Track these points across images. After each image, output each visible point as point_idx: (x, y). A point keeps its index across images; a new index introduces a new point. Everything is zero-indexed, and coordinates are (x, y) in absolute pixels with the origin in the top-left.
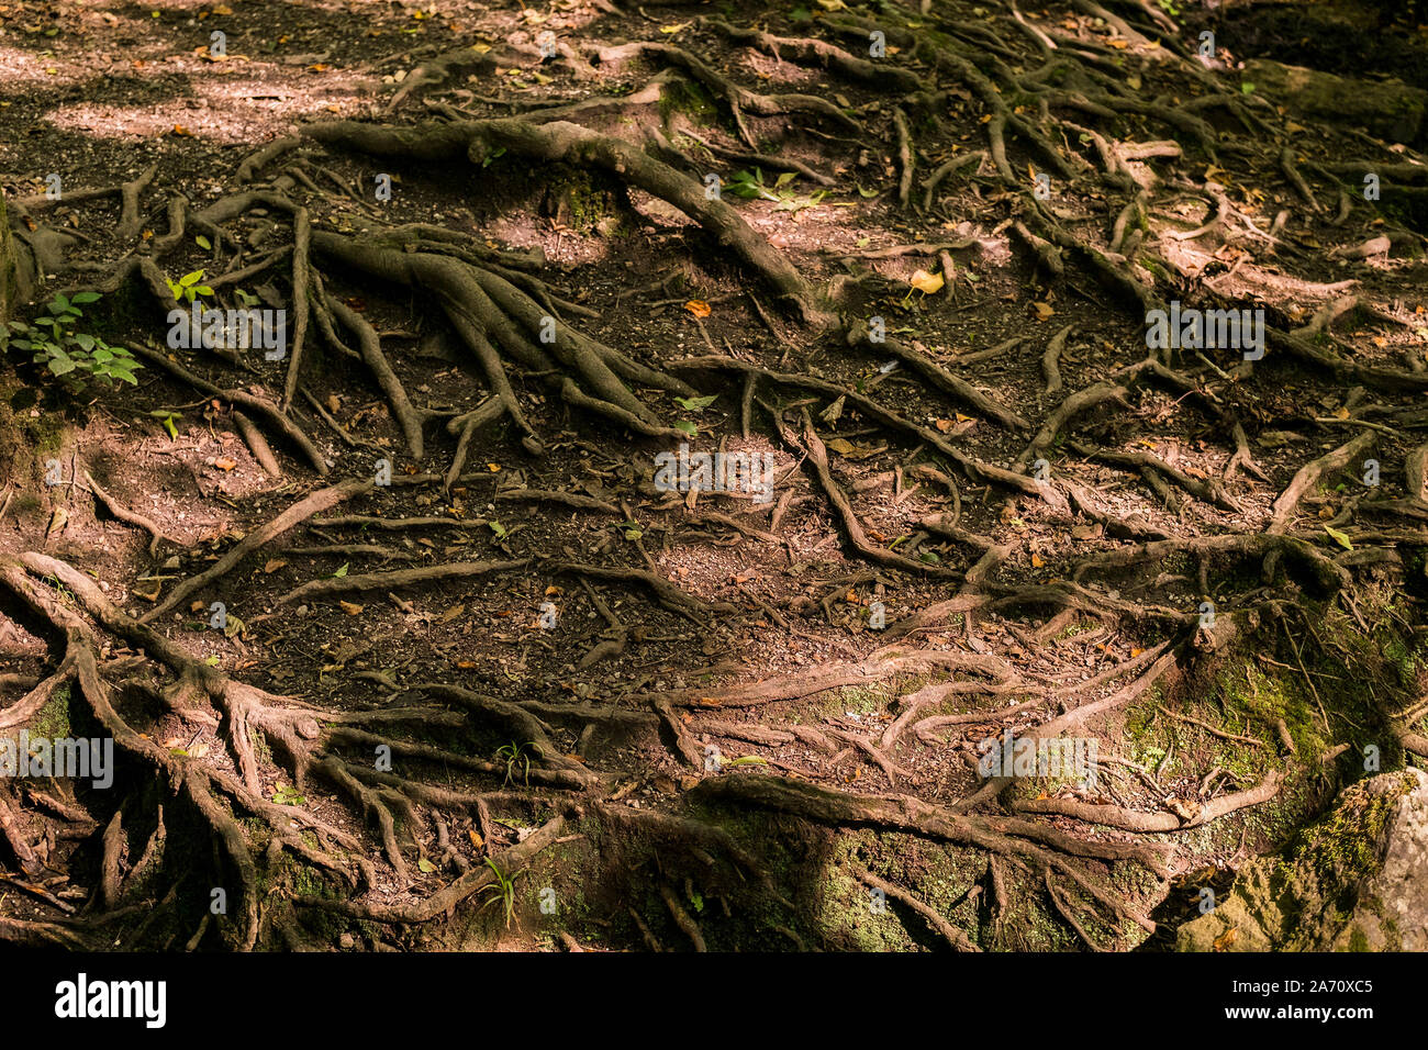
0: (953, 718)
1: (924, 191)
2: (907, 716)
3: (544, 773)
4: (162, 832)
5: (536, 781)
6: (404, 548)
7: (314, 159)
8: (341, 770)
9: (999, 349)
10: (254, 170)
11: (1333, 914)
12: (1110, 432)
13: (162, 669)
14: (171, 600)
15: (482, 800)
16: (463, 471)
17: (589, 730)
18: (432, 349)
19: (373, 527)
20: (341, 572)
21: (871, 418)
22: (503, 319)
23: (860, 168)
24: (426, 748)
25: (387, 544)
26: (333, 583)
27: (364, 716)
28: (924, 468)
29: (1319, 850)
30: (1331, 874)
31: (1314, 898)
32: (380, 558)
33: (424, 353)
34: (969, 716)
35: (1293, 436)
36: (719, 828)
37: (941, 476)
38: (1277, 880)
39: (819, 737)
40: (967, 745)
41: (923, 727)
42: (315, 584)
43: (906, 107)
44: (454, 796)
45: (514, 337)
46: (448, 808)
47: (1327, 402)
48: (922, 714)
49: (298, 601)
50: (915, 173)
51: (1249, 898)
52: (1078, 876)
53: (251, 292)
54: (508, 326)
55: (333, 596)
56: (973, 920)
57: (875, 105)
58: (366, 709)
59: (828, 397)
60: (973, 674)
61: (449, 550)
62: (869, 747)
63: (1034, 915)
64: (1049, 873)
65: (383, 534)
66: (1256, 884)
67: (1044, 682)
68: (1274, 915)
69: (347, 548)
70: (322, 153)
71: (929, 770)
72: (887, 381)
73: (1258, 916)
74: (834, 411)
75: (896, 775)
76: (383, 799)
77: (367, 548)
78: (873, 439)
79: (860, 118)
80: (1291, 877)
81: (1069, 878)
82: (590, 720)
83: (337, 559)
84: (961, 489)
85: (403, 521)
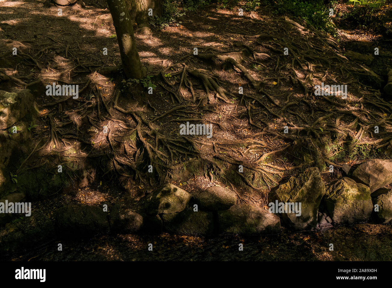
0: (255, 150)
1: (279, 69)
2: (248, 149)
3: (194, 151)
4: (143, 152)
5: (193, 152)
6: (188, 116)
7: (191, 58)
8: (168, 147)
9: (282, 95)
10: (182, 59)
11: (300, 187)
12: (293, 109)
13: (149, 130)
14: (154, 120)
15: (186, 153)
16: (199, 105)
17: (203, 146)
18: (200, 87)
19: (184, 112)
20: (178, 118)
21: (259, 103)
22: (210, 84)
23: (270, 65)
24: (180, 145)
25: (186, 115)
26: (176, 120)
27: (173, 140)
28: (264, 112)
29: (301, 177)
30: (301, 181)
31: (298, 184)
32: (184, 117)
33: (199, 87)
34: (258, 150)
35: (321, 112)
36: (216, 162)
37: (266, 113)
38: (294, 180)
39: (235, 151)
40: (256, 154)
41: (251, 151)
42: (174, 120)
43: (280, 56)
44: (183, 152)
45: (211, 87)
46: (181, 154)
47: (329, 108)
48: (251, 149)
49: (171, 122)
50: (278, 66)
51: (290, 182)
52: (267, 176)
53: (177, 77)
54: (210, 85)
55: (176, 121)
56: (251, 180)
57: (275, 56)
58: (174, 139)
59: (253, 100)
60: (259, 144)
61: (194, 117)
62: (242, 153)
63: (261, 180)
64: (263, 175)
65: (186, 113)
66: (292, 181)
67: (270, 146)
68: (293, 185)
69: (180, 115)
70: (193, 57)
71: (250, 157)
72: (263, 98)
73: (291, 185)
74: (253, 102)
75: (245, 157)
76: (173, 152)
77: (183, 115)
78: (259, 106)
79: (273, 57)
80: (296, 180)
81: (266, 176)
82: (203, 144)
83: (178, 116)
84: (269, 116)
85: (189, 112)
